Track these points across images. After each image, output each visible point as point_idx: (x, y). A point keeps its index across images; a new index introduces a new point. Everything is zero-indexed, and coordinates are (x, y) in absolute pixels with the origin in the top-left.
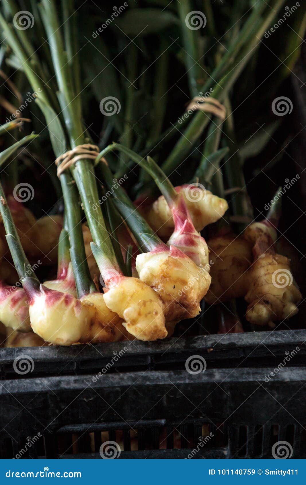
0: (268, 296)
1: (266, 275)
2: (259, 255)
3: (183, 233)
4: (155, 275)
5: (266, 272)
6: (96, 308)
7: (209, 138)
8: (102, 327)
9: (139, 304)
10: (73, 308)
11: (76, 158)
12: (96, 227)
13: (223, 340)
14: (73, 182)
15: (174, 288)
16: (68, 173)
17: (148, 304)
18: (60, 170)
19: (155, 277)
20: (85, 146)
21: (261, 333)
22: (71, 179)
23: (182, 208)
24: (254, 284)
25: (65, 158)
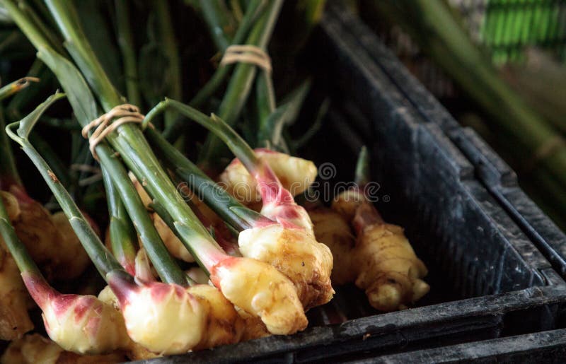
0: (392, 274)
1: (382, 249)
2: (364, 227)
3: (279, 204)
4: (274, 252)
5: (381, 246)
6: (208, 302)
7: (260, 95)
8: (221, 326)
9: (270, 288)
10: (188, 301)
11: (116, 123)
12: (175, 203)
13: (377, 322)
14: (116, 154)
15: (304, 265)
16: (106, 143)
17: (281, 286)
18: (93, 141)
19: (276, 255)
20: (123, 106)
21: (420, 310)
22: (113, 151)
23: (269, 175)
24: (369, 263)
25: (98, 126)
